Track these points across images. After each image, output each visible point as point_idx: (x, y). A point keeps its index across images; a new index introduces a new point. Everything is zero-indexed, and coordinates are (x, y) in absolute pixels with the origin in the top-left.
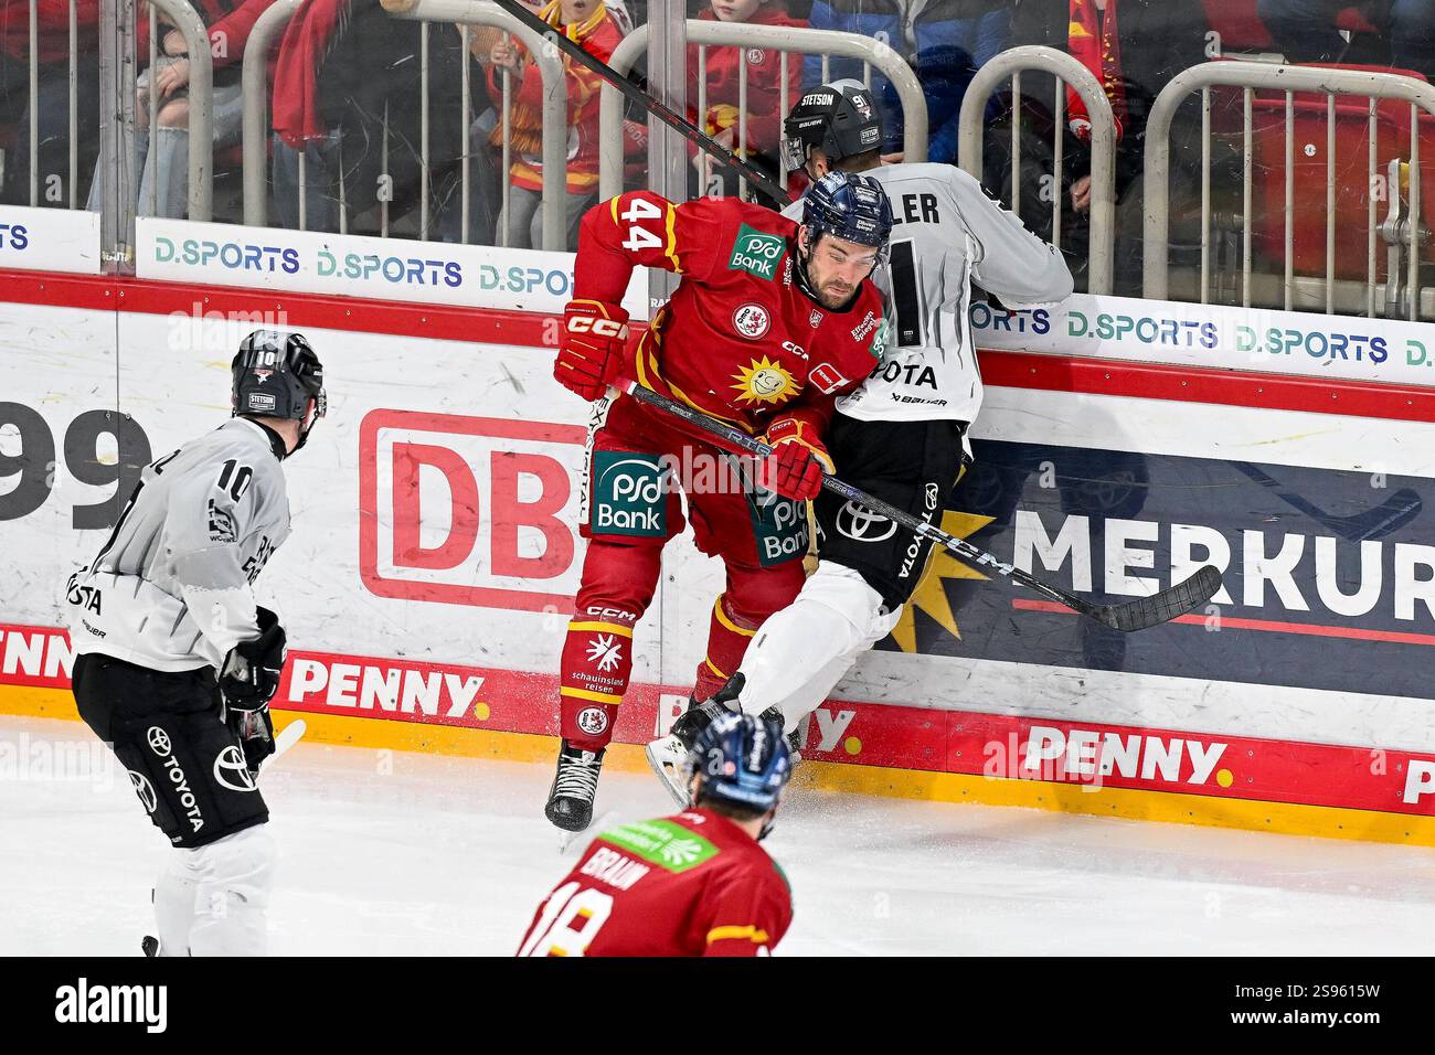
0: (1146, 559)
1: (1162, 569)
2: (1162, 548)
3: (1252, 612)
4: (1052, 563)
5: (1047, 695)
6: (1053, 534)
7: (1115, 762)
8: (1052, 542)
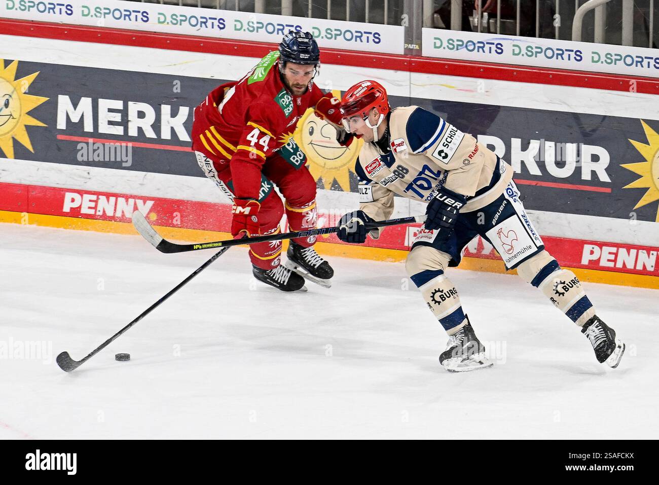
0: (118, 117)
1: (125, 123)
2: (124, 112)
3: (166, 142)
4: (75, 119)
5: (73, 179)
6: (75, 105)
7: (104, 209)
8: (75, 109)
